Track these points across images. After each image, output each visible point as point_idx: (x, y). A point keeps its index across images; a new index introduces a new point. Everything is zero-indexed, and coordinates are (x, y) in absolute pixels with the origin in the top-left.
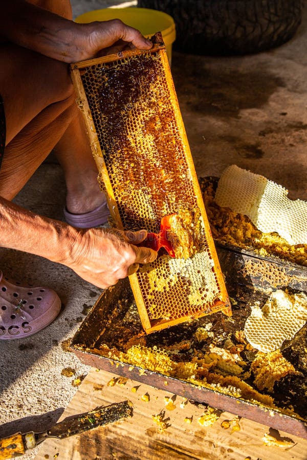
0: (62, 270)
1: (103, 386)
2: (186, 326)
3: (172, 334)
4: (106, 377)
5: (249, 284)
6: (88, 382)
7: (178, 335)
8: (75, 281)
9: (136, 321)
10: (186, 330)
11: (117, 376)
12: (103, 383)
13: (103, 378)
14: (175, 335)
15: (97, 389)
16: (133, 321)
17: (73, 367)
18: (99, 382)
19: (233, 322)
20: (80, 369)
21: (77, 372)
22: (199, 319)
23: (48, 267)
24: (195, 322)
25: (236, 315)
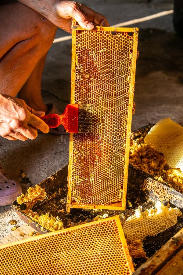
0: (42, 164)
1: (25, 235)
2: (92, 212)
3: (81, 215)
4: (30, 230)
5: (147, 196)
6: (19, 230)
7: (84, 217)
8: (45, 172)
9: (64, 202)
10: (91, 215)
11: (36, 231)
12: (26, 233)
13: (28, 230)
14: (83, 216)
15: (21, 235)
16: (63, 203)
17: (17, 220)
18: (24, 232)
19: (123, 217)
20: (20, 222)
21: (18, 223)
22: (102, 210)
23: (35, 161)
24: (99, 211)
25: (128, 213)
